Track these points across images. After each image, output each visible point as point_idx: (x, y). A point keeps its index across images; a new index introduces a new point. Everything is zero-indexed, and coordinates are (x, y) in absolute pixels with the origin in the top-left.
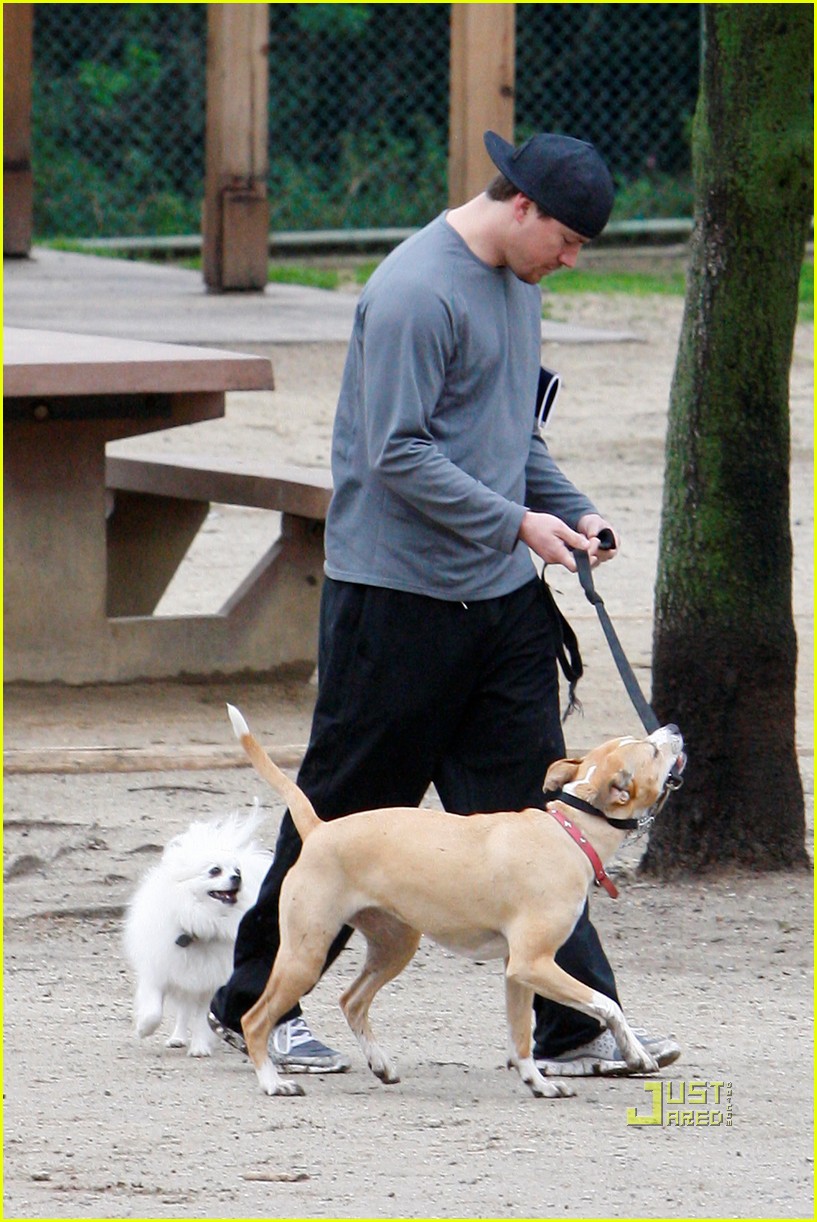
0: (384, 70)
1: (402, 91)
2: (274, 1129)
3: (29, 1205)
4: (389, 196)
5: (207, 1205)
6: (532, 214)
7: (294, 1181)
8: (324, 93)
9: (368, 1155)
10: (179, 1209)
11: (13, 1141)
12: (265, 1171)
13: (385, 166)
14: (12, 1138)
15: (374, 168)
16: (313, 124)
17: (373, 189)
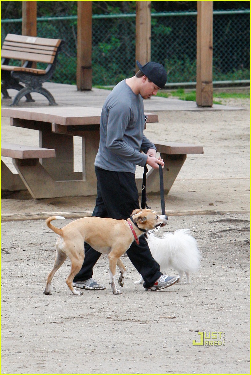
0: (175, 43)
1: (180, 48)
2: (166, 305)
3: (107, 324)
4: (177, 74)
5: (151, 324)
6: (147, 81)
7: (172, 318)
8: (161, 49)
9: (190, 312)
10: (144, 325)
11: (102, 309)
12: (165, 316)
13: (176, 67)
14: (102, 308)
15: (173, 67)
16: (158, 57)
17: (173, 73)
